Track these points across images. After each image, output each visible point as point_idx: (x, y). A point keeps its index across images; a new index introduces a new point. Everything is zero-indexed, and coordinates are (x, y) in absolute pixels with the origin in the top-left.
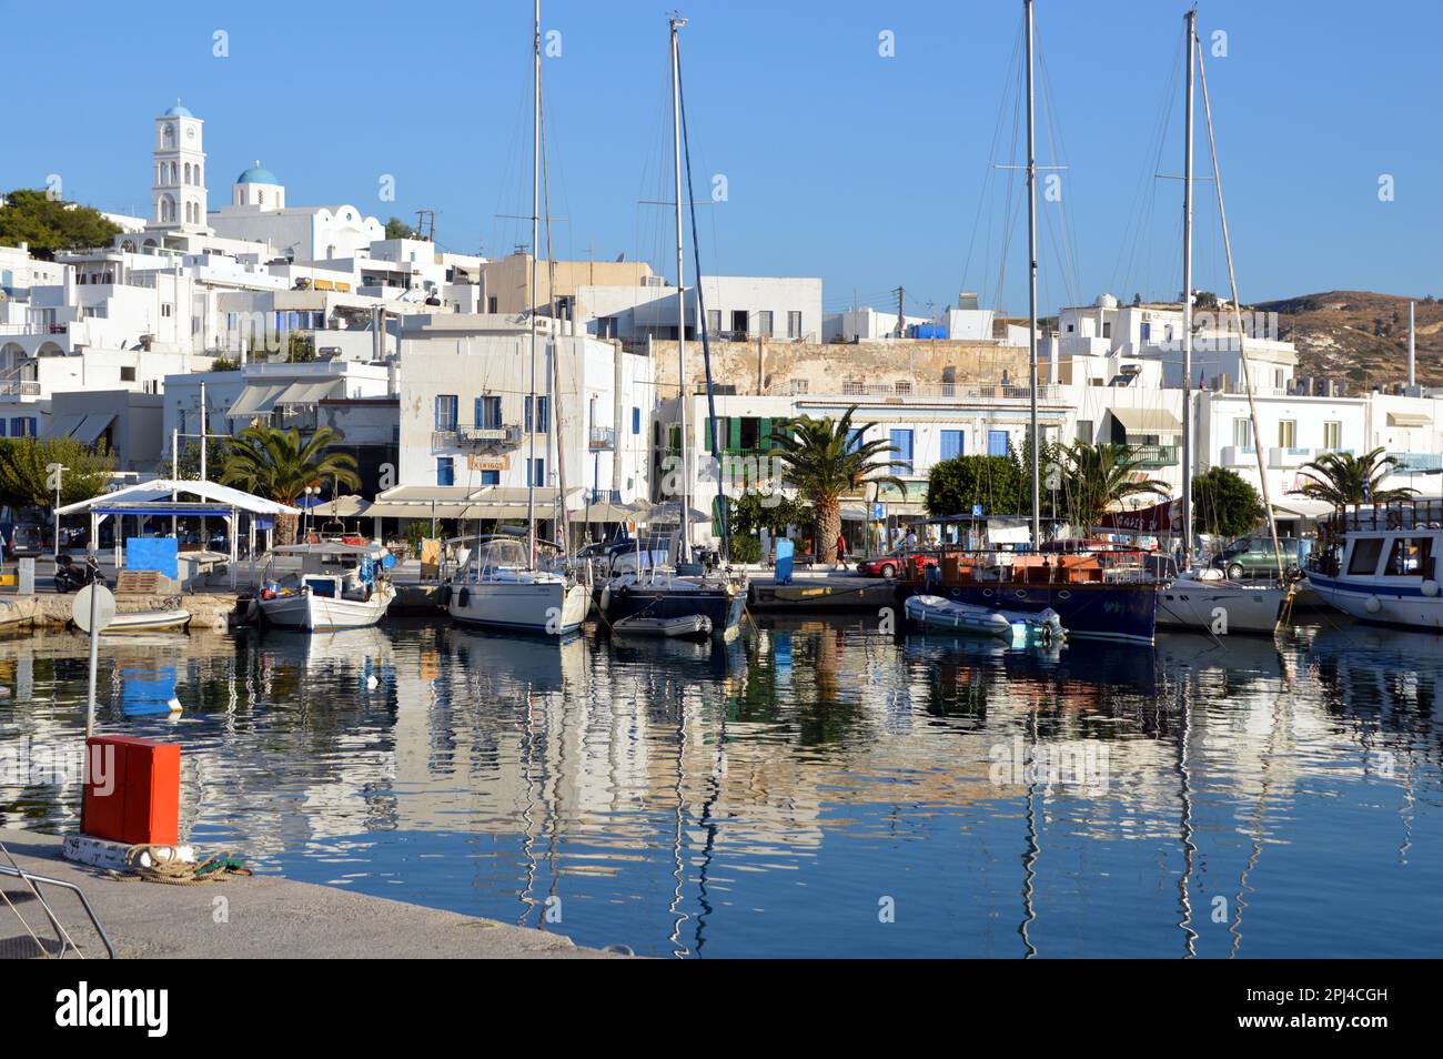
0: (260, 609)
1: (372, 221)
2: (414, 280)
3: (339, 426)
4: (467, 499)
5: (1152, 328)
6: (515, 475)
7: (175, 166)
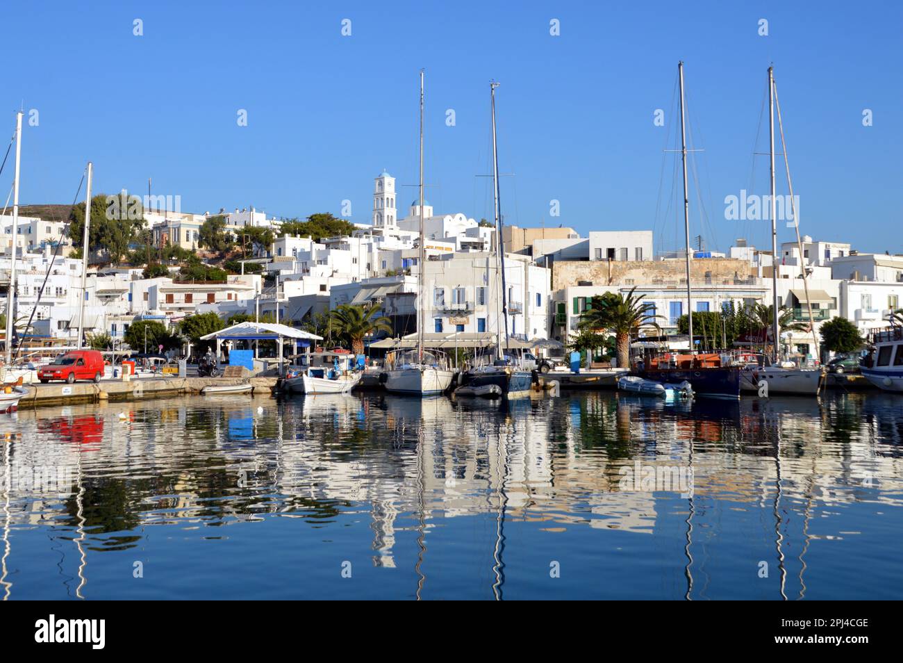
0: (286, 384)
1: (472, 220)
2: (485, 246)
3: (395, 306)
4: (445, 338)
5: (831, 252)
6: (472, 327)
7: (382, 200)
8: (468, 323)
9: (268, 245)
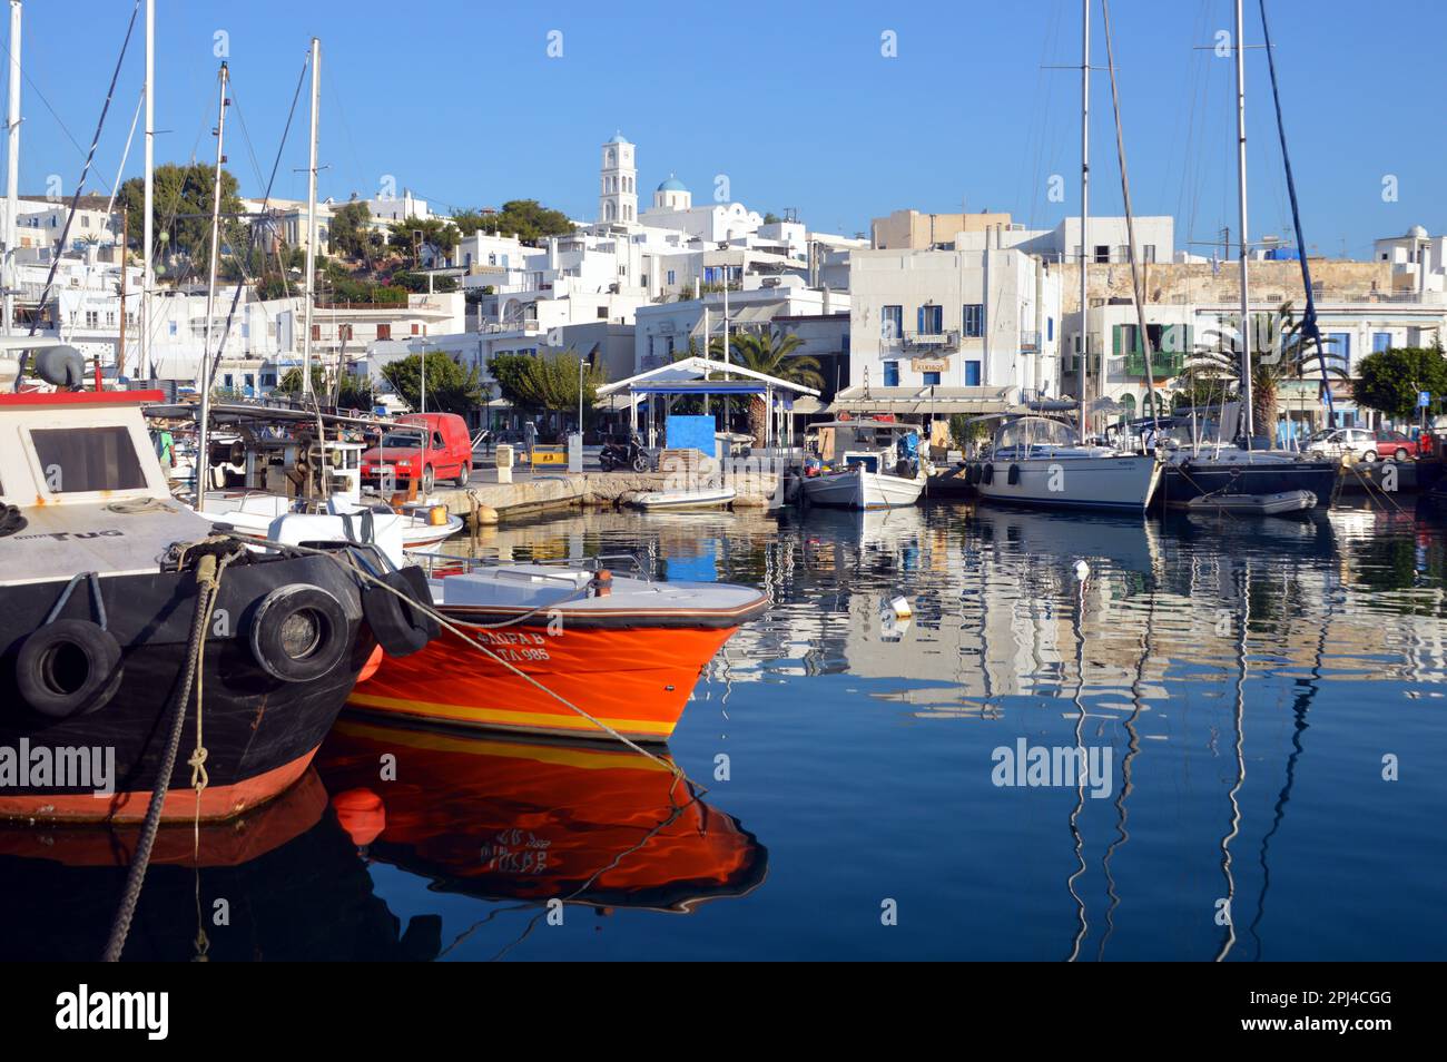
0: (802, 486)
1: (754, 215)
2: (791, 253)
4: (917, 396)
6: (954, 376)
7: (615, 179)
8: (948, 369)
9: (448, 248)
